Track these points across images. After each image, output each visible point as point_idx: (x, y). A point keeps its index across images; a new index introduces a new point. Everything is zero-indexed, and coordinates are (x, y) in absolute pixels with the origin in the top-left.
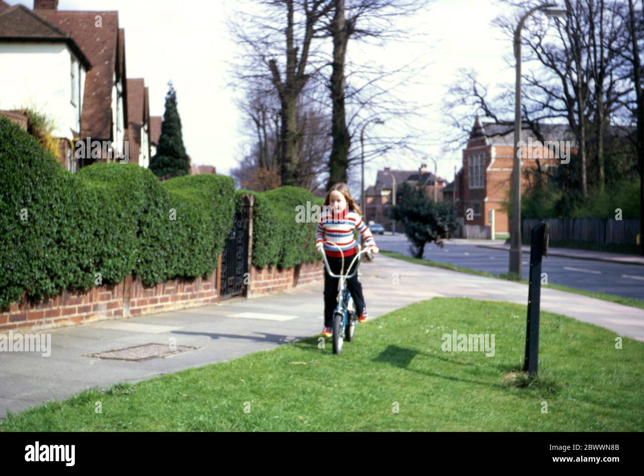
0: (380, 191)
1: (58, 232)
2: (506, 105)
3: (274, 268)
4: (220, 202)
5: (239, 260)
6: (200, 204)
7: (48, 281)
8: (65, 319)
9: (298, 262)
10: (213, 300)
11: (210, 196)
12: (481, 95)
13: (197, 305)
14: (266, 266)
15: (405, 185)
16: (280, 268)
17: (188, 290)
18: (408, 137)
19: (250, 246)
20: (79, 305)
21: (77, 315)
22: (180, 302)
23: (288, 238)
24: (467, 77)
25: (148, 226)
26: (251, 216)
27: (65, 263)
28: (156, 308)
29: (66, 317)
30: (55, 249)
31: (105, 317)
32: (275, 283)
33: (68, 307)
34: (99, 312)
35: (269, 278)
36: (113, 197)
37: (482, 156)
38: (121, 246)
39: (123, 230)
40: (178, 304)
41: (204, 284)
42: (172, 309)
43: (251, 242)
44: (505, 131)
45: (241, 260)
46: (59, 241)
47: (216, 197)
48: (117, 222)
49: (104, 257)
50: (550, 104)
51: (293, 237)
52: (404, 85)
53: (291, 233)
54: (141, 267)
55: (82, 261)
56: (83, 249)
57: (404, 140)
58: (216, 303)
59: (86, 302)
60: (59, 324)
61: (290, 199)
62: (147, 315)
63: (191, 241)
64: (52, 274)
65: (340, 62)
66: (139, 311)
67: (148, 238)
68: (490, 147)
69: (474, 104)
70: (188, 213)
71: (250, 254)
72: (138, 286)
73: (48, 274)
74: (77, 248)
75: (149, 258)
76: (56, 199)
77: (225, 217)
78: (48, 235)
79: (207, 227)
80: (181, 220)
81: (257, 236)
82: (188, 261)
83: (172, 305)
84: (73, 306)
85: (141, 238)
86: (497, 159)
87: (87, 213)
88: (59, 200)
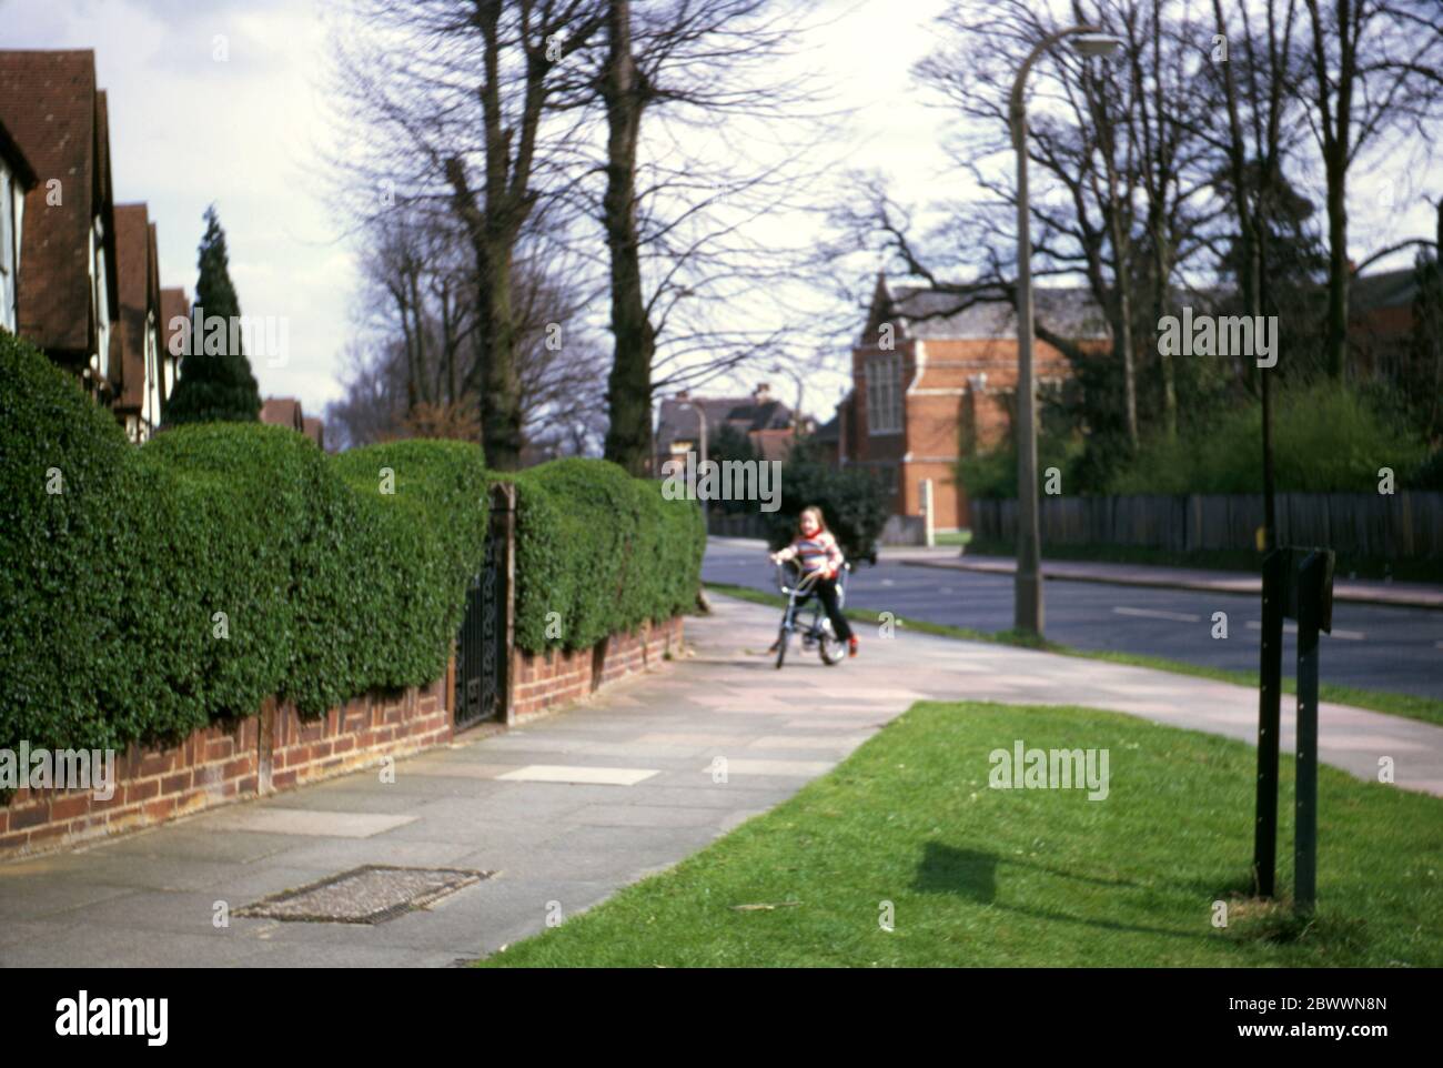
0: (668, 446)
1: (125, 602)
2: (952, 248)
3: (556, 651)
4: (458, 505)
5: (487, 638)
6: (420, 514)
7: (101, 723)
8: (135, 811)
9: (604, 632)
10: (444, 737)
11: (438, 494)
12: (899, 228)
13: (408, 752)
14: (543, 650)
15: (726, 431)
16: (568, 650)
17: (394, 718)
18: (785, 329)
19: (511, 603)
20: (165, 775)
21: (159, 798)
22: (375, 747)
23: (587, 581)
24: (866, 188)
25: (313, 571)
26: (511, 532)
27: (139, 677)
28: (327, 765)
29: (137, 805)
30: (117, 643)
31: (219, 799)
32: (558, 685)
33: (141, 780)
34: (207, 787)
35: (547, 674)
36: (241, 509)
37: (895, 363)
38: (258, 627)
39: (263, 589)
40: (371, 753)
41: (423, 701)
42: (359, 765)
43: (512, 594)
44: (952, 306)
45: (491, 637)
46: (125, 624)
47: (449, 495)
48: (251, 569)
49: (224, 655)
50: (1048, 244)
51: (596, 576)
52: (774, 213)
53: (593, 566)
54: (296, 672)
55: (174, 670)
56: (179, 638)
57: (776, 338)
58: (448, 744)
59: (179, 766)
60: (122, 825)
61: (583, 488)
62: (308, 785)
63: (402, 602)
64: (110, 706)
65: (625, 164)
66: (291, 776)
67: (311, 602)
68: (912, 342)
69: (883, 247)
70: (395, 536)
71: (510, 622)
72: (289, 717)
73: (101, 706)
74: (165, 637)
75: (315, 650)
76: (120, 524)
77: (470, 540)
78: (103, 612)
79: (435, 566)
80: (383, 554)
81: (526, 579)
82: (396, 650)
83: (361, 756)
84: (150, 779)
85: (295, 602)
86: (928, 367)
87: (187, 552)
88: (126, 525)
